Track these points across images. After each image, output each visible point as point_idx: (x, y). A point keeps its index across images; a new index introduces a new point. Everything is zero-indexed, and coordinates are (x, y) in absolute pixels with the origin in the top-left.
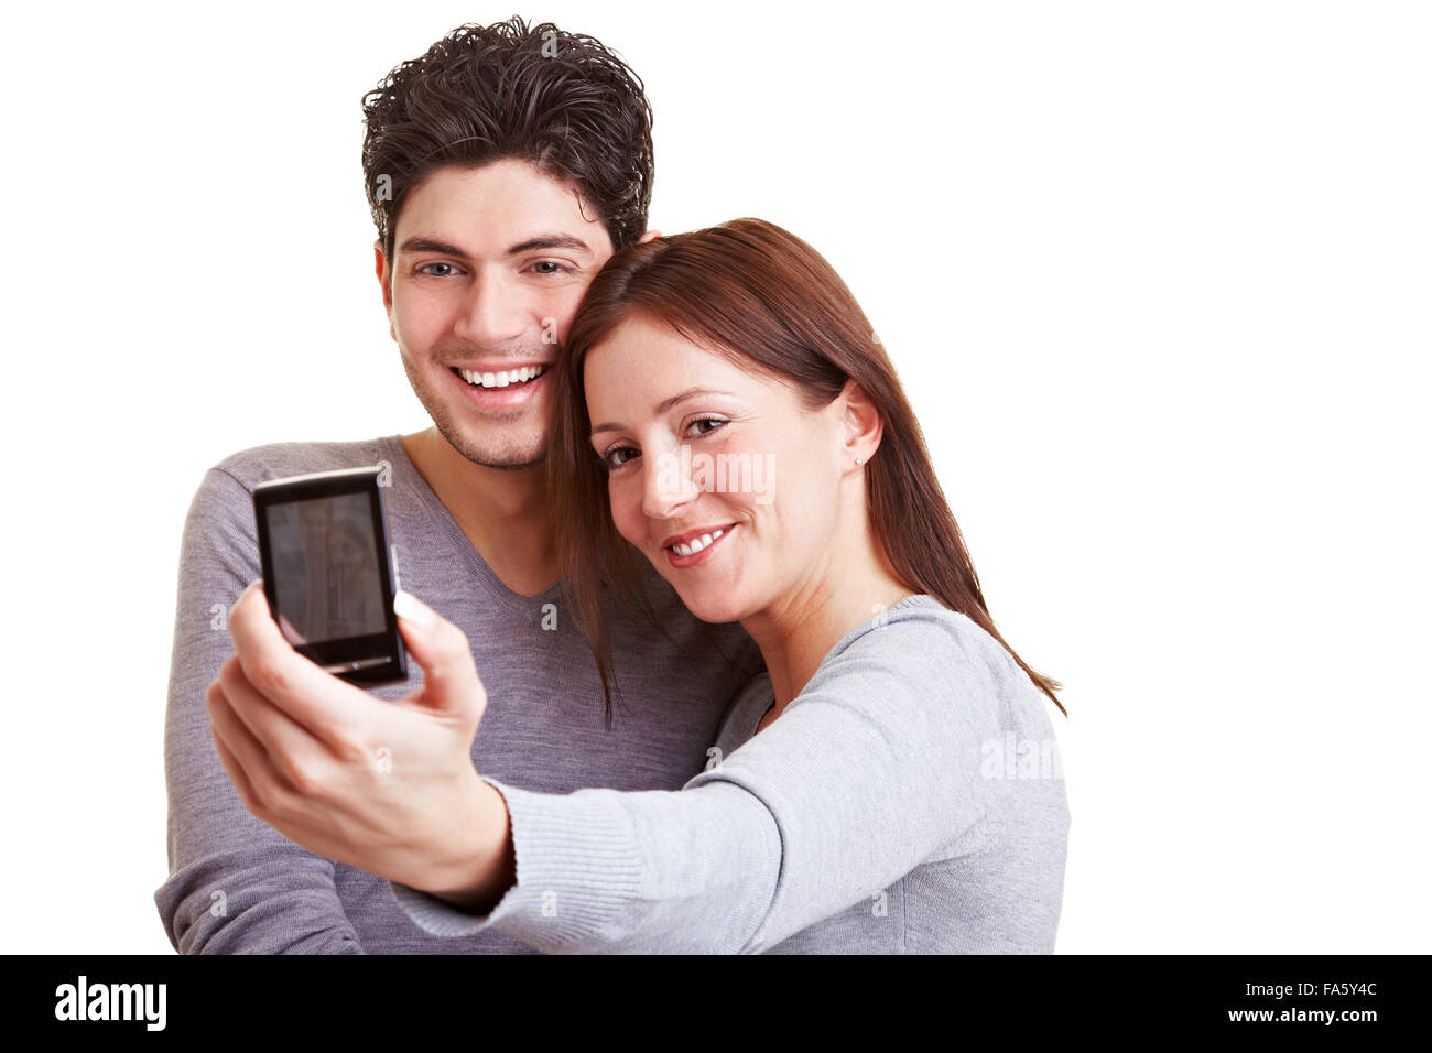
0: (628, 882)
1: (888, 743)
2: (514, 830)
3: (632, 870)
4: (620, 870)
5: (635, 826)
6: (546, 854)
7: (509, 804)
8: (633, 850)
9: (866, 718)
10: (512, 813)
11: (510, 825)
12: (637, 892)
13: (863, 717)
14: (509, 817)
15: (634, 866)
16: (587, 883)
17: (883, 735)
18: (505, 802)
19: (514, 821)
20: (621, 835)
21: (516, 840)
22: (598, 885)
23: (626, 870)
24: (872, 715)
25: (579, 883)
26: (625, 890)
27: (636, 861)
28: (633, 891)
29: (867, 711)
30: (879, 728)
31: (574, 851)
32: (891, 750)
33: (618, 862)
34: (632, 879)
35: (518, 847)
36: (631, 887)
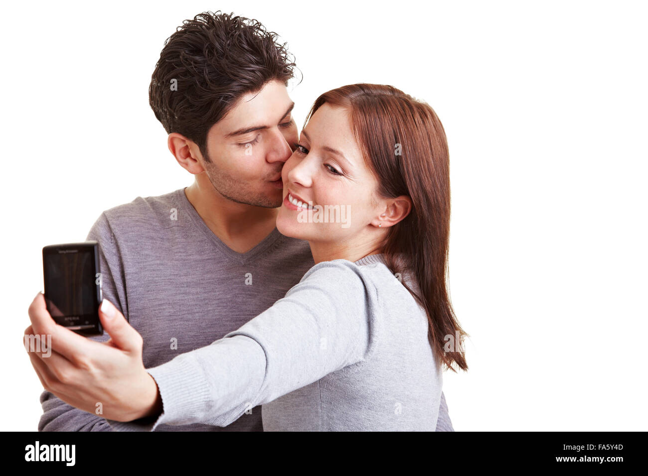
0: (205, 395)
1: (316, 321)
2: (160, 390)
3: (206, 389)
4: (201, 391)
5: (204, 370)
6: (173, 395)
7: (156, 379)
8: (205, 380)
9: (308, 310)
10: (158, 383)
11: (158, 388)
12: (209, 398)
13: (307, 309)
14: (157, 385)
15: (207, 387)
16: (189, 401)
17: (315, 317)
18: (153, 379)
19: (159, 386)
20: (199, 376)
21: (162, 394)
22: (194, 400)
23: (203, 390)
24: (310, 309)
25: (186, 402)
26: (205, 398)
27: (207, 385)
28: (208, 398)
29: (308, 307)
30: (313, 314)
31: (183, 390)
32: (318, 324)
33: (200, 388)
34: (206, 393)
35: (163, 397)
36: (206, 396)
